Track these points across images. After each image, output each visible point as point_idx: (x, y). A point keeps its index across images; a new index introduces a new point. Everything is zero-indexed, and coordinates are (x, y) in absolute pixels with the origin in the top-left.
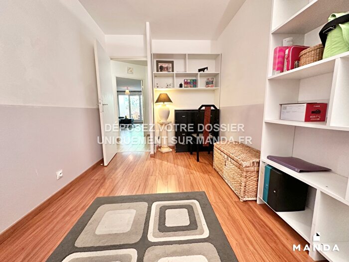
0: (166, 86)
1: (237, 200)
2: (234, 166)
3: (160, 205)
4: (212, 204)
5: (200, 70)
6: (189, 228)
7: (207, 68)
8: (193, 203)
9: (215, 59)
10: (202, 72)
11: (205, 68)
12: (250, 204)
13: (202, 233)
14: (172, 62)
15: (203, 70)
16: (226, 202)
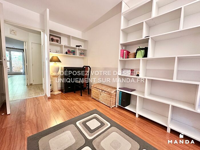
0: (56, 51)
1: (109, 108)
2: (106, 94)
3: (80, 122)
4: (102, 113)
5: (77, 46)
6: (101, 126)
7: (81, 46)
8: (95, 115)
9: (84, 42)
10: (78, 47)
11: (80, 46)
12: (114, 108)
13: (108, 125)
14: (60, 38)
15: (79, 46)
16: (106, 110)
